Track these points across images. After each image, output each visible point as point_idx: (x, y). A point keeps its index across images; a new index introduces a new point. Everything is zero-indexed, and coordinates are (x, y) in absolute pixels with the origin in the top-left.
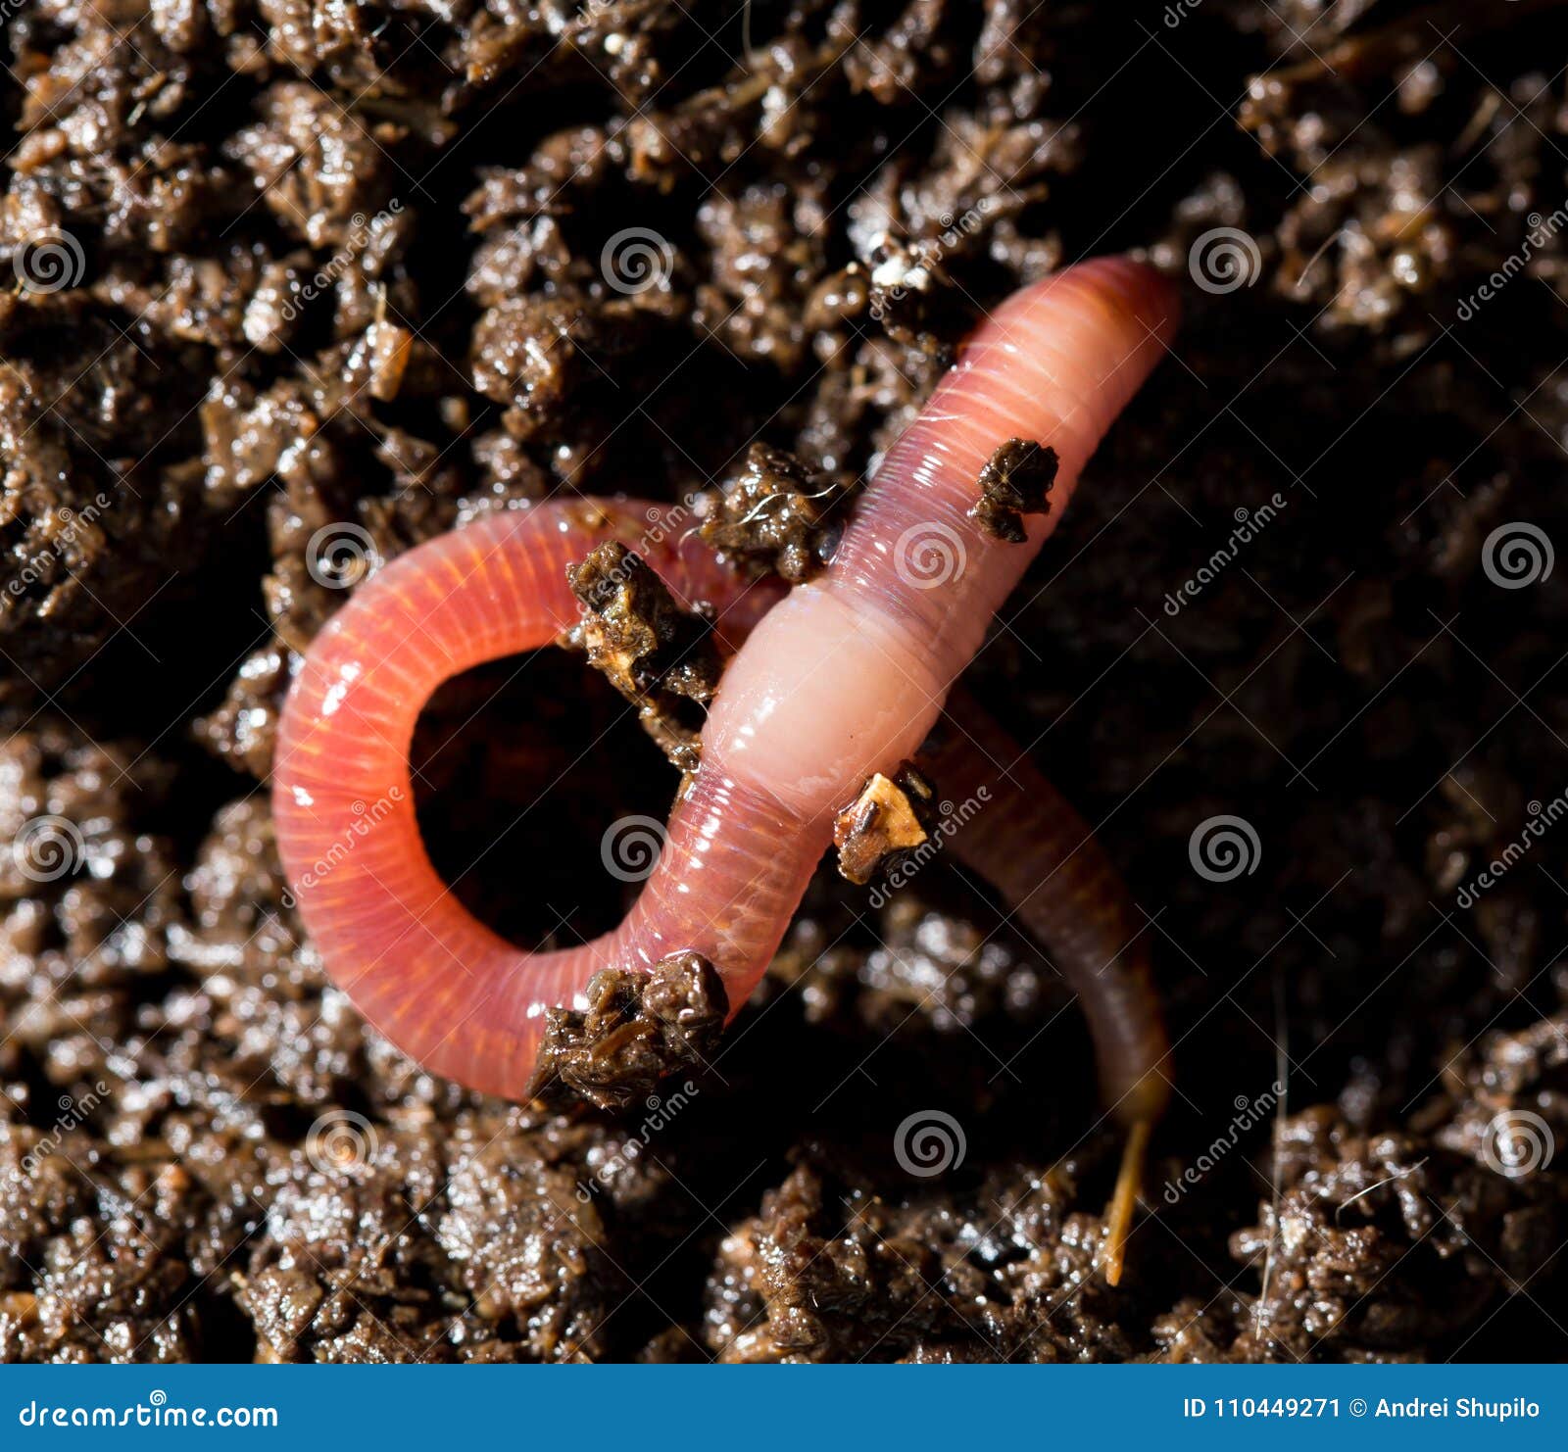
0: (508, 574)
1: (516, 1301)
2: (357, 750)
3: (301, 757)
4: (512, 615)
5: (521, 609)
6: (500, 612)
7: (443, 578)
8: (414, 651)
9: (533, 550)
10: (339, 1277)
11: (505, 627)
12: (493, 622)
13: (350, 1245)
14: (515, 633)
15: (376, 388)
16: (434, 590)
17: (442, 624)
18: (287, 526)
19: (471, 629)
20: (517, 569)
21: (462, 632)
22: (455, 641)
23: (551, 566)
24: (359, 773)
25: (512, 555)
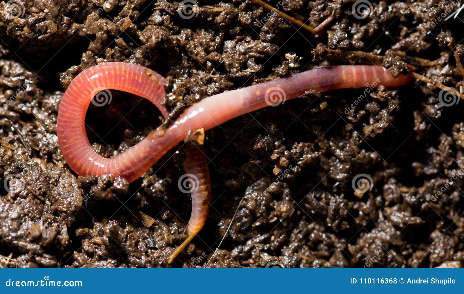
0: (127, 76)
1: (59, 209)
2: (83, 93)
3: (72, 89)
4: (124, 84)
5: (127, 84)
6: (122, 82)
7: (115, 70)
8: (103, 81)
9: (135, 74)
10: (29, 187)
11: (122, 85)
12: (120, 84)
13: (34, 183)
14: (123, 87)
15: (121, 29)
16: (113, 72)
17: (110, 79)
18: (92, 45)
19: (115, 83)
20: (130, 76)
21: (113, 82)
22: (111, 83)
23: (136, 79)
24: (82, 97)
25: (130, 72)
